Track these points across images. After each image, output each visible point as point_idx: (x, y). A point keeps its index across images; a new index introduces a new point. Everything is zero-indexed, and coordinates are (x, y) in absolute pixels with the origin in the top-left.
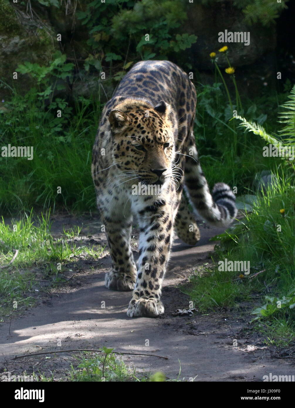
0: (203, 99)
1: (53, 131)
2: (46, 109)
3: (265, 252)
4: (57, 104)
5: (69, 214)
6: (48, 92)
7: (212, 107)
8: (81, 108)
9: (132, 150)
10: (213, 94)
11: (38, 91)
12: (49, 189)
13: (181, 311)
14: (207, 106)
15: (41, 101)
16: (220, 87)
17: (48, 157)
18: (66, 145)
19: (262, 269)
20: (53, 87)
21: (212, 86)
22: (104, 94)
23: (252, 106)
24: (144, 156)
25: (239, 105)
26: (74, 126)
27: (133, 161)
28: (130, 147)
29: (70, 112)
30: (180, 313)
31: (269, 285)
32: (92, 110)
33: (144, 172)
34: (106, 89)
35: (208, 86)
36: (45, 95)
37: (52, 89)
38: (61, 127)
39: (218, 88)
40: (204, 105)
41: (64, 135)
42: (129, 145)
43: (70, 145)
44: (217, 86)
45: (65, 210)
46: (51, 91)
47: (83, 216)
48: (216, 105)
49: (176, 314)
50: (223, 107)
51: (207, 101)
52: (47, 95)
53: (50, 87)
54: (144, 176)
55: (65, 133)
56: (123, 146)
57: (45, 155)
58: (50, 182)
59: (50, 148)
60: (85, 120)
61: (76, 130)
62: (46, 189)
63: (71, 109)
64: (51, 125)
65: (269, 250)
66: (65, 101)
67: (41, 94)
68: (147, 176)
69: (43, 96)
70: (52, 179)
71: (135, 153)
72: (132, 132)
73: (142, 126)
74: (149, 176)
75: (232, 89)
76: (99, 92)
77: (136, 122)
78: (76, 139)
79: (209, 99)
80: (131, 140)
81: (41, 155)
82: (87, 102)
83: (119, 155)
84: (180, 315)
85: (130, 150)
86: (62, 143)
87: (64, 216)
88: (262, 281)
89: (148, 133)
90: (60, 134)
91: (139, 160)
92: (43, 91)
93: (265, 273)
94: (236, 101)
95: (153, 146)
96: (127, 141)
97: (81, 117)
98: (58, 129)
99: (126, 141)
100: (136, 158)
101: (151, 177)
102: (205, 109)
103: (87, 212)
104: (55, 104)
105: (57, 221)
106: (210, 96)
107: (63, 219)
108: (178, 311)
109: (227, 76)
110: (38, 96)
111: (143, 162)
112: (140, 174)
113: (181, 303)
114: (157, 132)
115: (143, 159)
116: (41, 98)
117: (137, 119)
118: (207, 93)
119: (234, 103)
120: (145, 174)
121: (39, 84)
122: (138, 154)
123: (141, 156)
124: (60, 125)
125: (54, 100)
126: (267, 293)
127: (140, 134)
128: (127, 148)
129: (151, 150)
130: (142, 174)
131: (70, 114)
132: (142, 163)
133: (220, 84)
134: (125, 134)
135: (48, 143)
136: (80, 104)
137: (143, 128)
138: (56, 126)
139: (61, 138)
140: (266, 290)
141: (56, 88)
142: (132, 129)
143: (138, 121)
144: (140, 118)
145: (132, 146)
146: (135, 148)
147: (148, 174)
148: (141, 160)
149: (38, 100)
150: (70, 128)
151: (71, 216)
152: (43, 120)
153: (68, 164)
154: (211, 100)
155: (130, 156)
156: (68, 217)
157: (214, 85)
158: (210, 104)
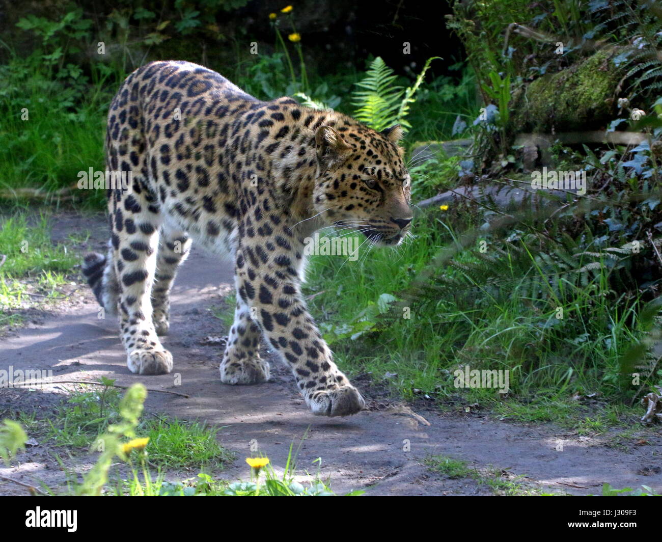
0: (259, 74)
1: (61, 105)
2: (54, 78)
3: (326, 269)
4: (69, 72)
5: (78, 214)
6: (57, 55)
7: (271, 85)
8: (99, 78)
9: (362, 189)
10: (272, 68)
11: (45, 54)
12: (52, 181)
13: (211, 339)
14: (264, 83)
15: (48, 67)
16: (282, 59)
17: (54, 139)
18: (77, 125)
19: (320, 289)
20: (64, 48)
21: (271, 57)
22: (130, 61)
23: (321, 86)
24: (379, 197)
25: (305, 83)
26: (89, 102)
27: (360, 205)
28: (358, 183)
29: (85, 83)
30: (210, 342)
31: (329, 310)
32: (114, 81)
33: (380, 221)
34: (133, 55)
35: (267, 57)
36: (53, 59)
37: (62, 52)
38: (73, 102)
39: (279, 61)
40: (259, 81)
41: (76, 112)
42: (355, 181)
43: (82, 125)
44: (277, 59)
45: (72, 209)
46: (61, 54)
47: (96, 217)
48: (275, 81)
49: (205, 342)
50: (284, 85)
51: (264, 76)
52: (56, 60)
53: (60, 49)
54: (379, 227)
55: (78, 109)
56: (345, 181)
57: (50, 137)
58: (54, 171)
59: (57, 128)
60: (105, 94)
61: (92, 106)
62: (49, 181)
63: (86, 78)
64: (60, 98)
65: (330, 266)
66: (79, 68)
67: (48, 57)
68: (384, 227)
69: (50, 60)
70: (57, 168)
71: (367, 194)
72: (360, 161)
73: (375, 153)
74: (388, 227)
75: (296, 63)
76: (124, 59)
77: (363, 148)
78: (91, 118)
79: (266, 73)
80: (358, 173)
81: (44, 136)
82: (108, 71)
83: (336, 195)
84: (210, 344)
85: (358, 188)
86: (72, 122)
87: (71, 216)
88: (320, 307)
89: (385, 164)
90: (70, 110)
91: (371, 203)
92: (50, 53)
93: (325, 295)
94: (301, 78)
95: (393, 184)
96: (353, 174)
97: (99, 89)
98: (69, 104)
99: (350, 174)
100: (367, 201)
101: (390, 230)
102: (261, 86)
103: (101, 212)
104: (65, 70)
105: (61, 223)
106: (268, 70)
107: (69, 220)
108: (208, 339)
109: (290, 44)
110: (44, 60)
111: (378, 206)
112: (374, 224)
113: (213, 329)
114: (396, 163)
115: (378, 203)
116: (47, 63)
117: (363, 142)
118: (264, 66)
119: (299, 81)
120: (382, 224)
121: (45, 44)
122: (370, 194)
123: (375, 199)
124: (71, 99)
125: (65, 67)
126: (325, 321)
127: (374, 165)
128: (353, 186)
129: (390, 190)
130: (377, 224)
131: (85, 85)
132: (376, 209)
133: (280, 55)
134: (347, 164)
135: (54, 122)
136: (99, 71)
137: (376, 156)
138: (65, 100)
139: (72, 116)
140: (324, 317)
141: (68, 51)
142: (358, 157)
143: (366, 145)
144: (368, 141)
145: (361, 183)
146: (365, 186)
147: (386, 224)
148: (375, 204)
149: (43, 65)
150: (84, 104)
151: (79, 217)
152: (49, 91)
153: (80, 150)
154: (270, 75)
155: (357, 198)
156: (76, 217)
157: (274, 55)
158: (268, 80)
